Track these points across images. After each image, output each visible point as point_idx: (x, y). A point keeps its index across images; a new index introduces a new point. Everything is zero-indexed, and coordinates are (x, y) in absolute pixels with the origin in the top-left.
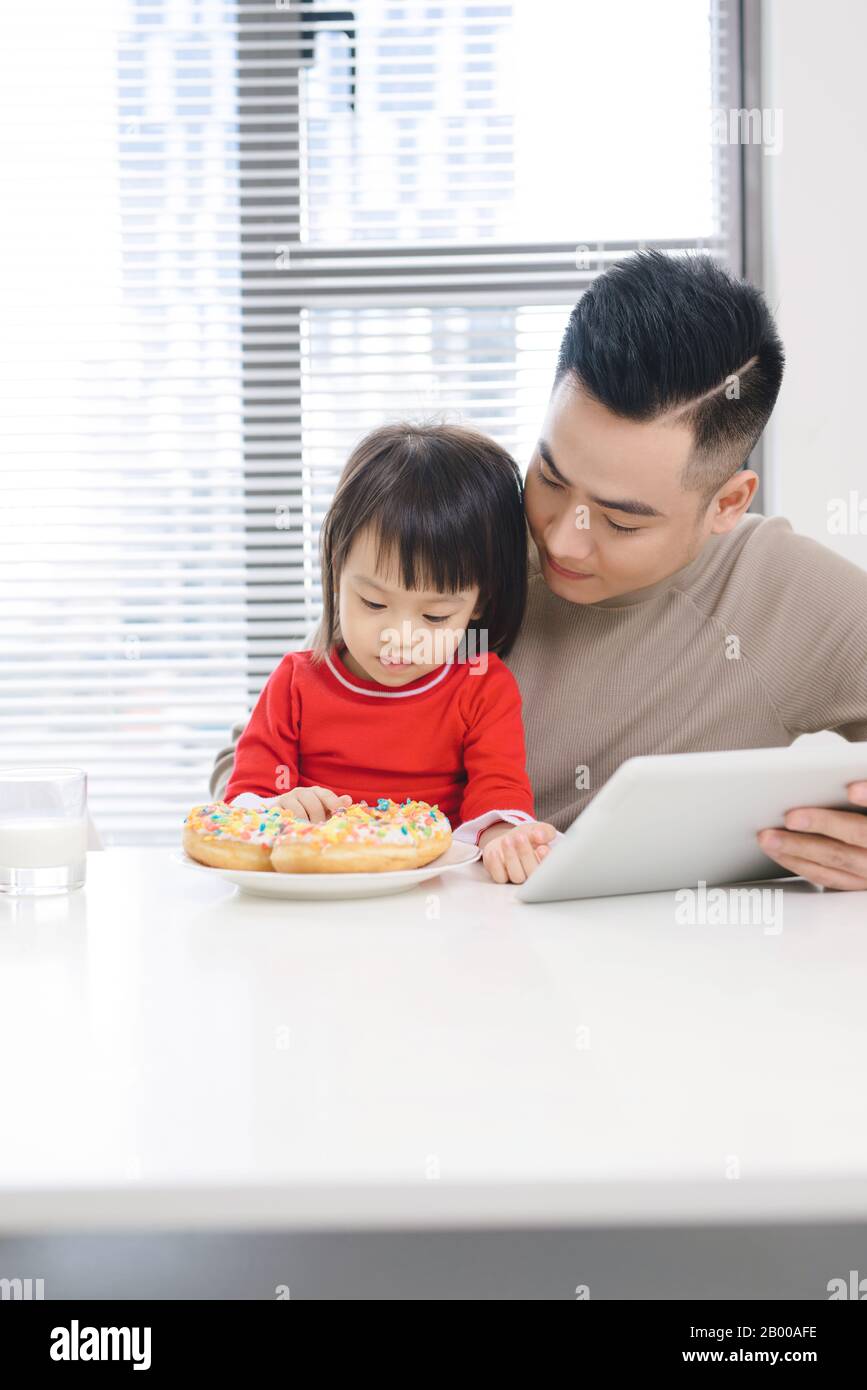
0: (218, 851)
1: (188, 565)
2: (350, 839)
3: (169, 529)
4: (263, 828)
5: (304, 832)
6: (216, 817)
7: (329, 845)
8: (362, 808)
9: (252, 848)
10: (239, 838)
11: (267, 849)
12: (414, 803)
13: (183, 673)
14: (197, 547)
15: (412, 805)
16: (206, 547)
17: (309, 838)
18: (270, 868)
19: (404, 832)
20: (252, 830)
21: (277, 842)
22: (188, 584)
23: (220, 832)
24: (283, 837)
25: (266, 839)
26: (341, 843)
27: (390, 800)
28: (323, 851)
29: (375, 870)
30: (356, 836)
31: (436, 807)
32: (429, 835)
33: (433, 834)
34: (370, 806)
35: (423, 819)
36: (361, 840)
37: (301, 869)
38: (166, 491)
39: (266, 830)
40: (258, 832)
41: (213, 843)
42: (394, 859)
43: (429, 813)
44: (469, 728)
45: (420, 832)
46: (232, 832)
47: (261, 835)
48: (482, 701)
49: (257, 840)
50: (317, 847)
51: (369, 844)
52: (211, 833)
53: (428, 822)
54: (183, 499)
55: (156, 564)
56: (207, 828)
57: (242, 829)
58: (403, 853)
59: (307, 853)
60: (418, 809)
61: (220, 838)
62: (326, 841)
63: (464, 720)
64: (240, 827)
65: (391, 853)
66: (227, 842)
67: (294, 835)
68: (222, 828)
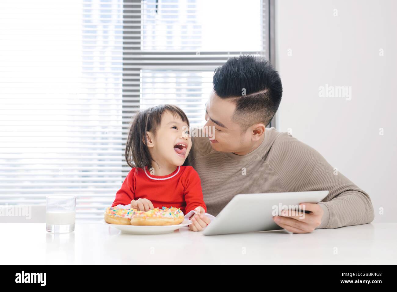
0: (115, 220)
1: (100, 155)
2: (154, 216)
3: (95, 144)
4: (128, 213)
5: (141, 214)
6: (114, 210)
7: (148, 217)
8: (158, 209)
9: (125, 219)
10: (121, 216)
11: (129, 220)
12: (173, 208)
13: (97, 187)
14: (103, 149)
15: (172, 208)
16: (106, 149)
17: (142, 215)
18: (130, 224)
19: (170, 214)
20: (125, 214)
21: (133, 217)
22: (100, 160)
23: (115, 214)
24: (135, 215)
25: (129, 217)
26: (152, 217)
27: (166, 207)
28: (147, 219)
29: (162, 225)
30: (156, 215)
31: (180, 209)
32: (177, 217)
33: (178, 217)
34: (160, 209)
35: (176, 213)
36: (158, 216)
37: (140, 224)
38: (94, 132)
39: (129, 214)
40: (127, 214)
41: (113, 218)
42: (168, 222)
43: (177, 211)
44: (185, 189)
45: (175, 216)
46: (119, 214)
47: (128, 215)
48: (188, 181)
49: (126, 217)
50: (145, 218)
51: (160, 217)
52: (113, 215)
53: (177, 213)
54: (99, 135)
55: (90, 154)
56: (112, 213)
57: (122, 214)
58: (170, 220)
59: (142, 220)
60: (174, 210)
61: (116, 216)
62: (147, 216)
63: (183, 186)
64: (121, 213)
65: (166, 220)
66: (118, 217)
67: (138, 214)
68: (116, 213)
